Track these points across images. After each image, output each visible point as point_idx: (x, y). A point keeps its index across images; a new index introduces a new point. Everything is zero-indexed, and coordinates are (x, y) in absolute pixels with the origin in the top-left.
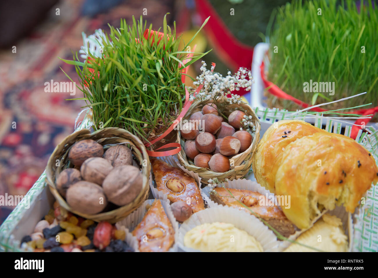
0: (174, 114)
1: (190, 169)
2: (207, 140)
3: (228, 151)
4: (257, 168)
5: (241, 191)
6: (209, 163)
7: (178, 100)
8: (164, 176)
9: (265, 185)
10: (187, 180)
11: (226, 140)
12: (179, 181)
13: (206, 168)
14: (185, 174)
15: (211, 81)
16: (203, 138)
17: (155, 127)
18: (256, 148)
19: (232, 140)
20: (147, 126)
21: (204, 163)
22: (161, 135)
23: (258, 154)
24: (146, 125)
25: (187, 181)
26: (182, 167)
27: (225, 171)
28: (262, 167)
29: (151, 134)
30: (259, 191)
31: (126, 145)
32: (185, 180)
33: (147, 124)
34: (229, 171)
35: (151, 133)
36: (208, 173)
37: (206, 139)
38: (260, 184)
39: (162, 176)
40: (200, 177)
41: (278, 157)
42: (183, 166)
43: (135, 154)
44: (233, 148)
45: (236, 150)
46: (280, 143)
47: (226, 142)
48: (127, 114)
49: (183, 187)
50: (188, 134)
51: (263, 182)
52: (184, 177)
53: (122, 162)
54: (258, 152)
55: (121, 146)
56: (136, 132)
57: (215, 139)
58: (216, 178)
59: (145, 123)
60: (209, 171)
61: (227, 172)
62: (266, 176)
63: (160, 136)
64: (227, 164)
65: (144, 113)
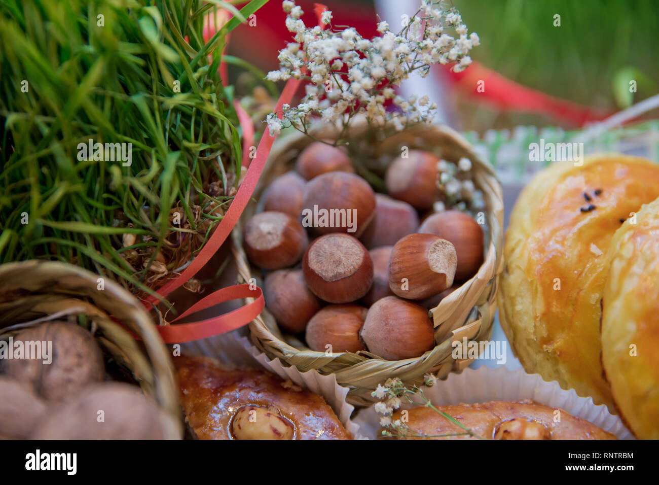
0: (216, 188)
1: (303, 366)
2: (344, 259)
3: (424, 284)
4: (521, 325)
5: (485, 408)
6: (363, 333)
7: (224, 141)
8: (215, 402)
9: (555, 375)
10: (298, 403)
11: (409, 247)
12: (273, 411)
13: (359, 352)
14: (286, 386)
15: (336, 55)
16: (332, 254)
17: (165, 241)
18: (502, 260)
19: (430, 245)
20: (136, 243)
21: (347, 338)
22: (185, 266)
23: (514, 279)
24: (129, 239)
25: (298, 406)
26: (274, 365)
27: (423, 353)
28: (537, 317)
29: (153, 268)
30: (538, 399)
31: (73, 318)
32: (290, 405)
33: (133, 234)
34: (436, 349)
35: (151, 263)
36: (369, 368)
37: (342, 255)
38: (540, 373)
39: (210, 403)
40: (344, 385)
41: (584, 274)
42: (276, 360)
43: (107, 343)
44: (440, 269)
45: (447, 275)
46: (580, 232)
47: (411, 253)
48: (64, 211)
49: (290, 429)
50: (275, 250)
51: (548, 367)
52: (286, 396)
53: (69, 381)
54: (510, 270)
55: (57, 325)
56: (102, 266)
57: (366, 251)
58: (397, 379)
59: (128, 233)
60: (369, 361)
61: (429, 355)
62: (555, 345)
63: (181, 272)
64: (425, 327)
65: (120, 198)
